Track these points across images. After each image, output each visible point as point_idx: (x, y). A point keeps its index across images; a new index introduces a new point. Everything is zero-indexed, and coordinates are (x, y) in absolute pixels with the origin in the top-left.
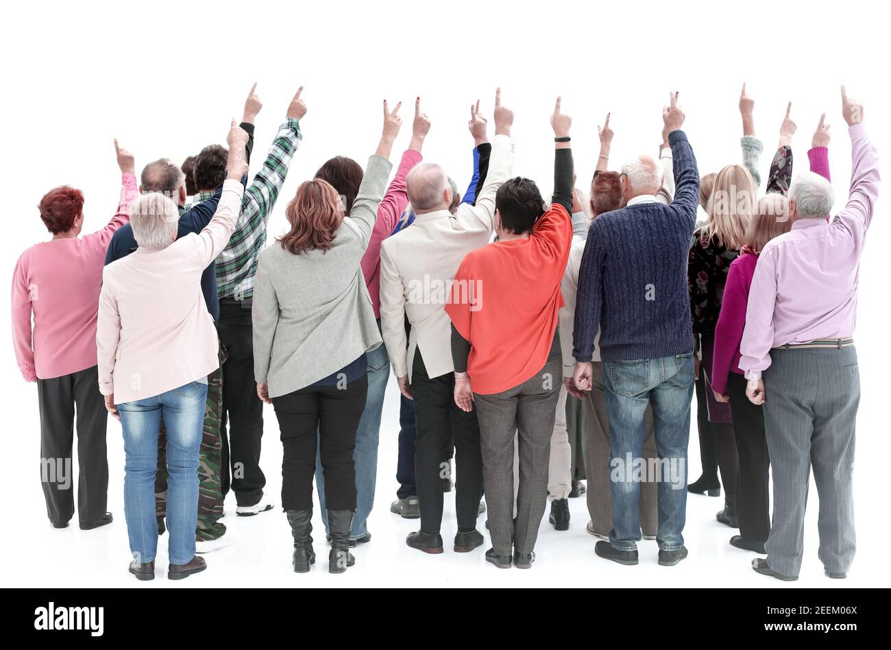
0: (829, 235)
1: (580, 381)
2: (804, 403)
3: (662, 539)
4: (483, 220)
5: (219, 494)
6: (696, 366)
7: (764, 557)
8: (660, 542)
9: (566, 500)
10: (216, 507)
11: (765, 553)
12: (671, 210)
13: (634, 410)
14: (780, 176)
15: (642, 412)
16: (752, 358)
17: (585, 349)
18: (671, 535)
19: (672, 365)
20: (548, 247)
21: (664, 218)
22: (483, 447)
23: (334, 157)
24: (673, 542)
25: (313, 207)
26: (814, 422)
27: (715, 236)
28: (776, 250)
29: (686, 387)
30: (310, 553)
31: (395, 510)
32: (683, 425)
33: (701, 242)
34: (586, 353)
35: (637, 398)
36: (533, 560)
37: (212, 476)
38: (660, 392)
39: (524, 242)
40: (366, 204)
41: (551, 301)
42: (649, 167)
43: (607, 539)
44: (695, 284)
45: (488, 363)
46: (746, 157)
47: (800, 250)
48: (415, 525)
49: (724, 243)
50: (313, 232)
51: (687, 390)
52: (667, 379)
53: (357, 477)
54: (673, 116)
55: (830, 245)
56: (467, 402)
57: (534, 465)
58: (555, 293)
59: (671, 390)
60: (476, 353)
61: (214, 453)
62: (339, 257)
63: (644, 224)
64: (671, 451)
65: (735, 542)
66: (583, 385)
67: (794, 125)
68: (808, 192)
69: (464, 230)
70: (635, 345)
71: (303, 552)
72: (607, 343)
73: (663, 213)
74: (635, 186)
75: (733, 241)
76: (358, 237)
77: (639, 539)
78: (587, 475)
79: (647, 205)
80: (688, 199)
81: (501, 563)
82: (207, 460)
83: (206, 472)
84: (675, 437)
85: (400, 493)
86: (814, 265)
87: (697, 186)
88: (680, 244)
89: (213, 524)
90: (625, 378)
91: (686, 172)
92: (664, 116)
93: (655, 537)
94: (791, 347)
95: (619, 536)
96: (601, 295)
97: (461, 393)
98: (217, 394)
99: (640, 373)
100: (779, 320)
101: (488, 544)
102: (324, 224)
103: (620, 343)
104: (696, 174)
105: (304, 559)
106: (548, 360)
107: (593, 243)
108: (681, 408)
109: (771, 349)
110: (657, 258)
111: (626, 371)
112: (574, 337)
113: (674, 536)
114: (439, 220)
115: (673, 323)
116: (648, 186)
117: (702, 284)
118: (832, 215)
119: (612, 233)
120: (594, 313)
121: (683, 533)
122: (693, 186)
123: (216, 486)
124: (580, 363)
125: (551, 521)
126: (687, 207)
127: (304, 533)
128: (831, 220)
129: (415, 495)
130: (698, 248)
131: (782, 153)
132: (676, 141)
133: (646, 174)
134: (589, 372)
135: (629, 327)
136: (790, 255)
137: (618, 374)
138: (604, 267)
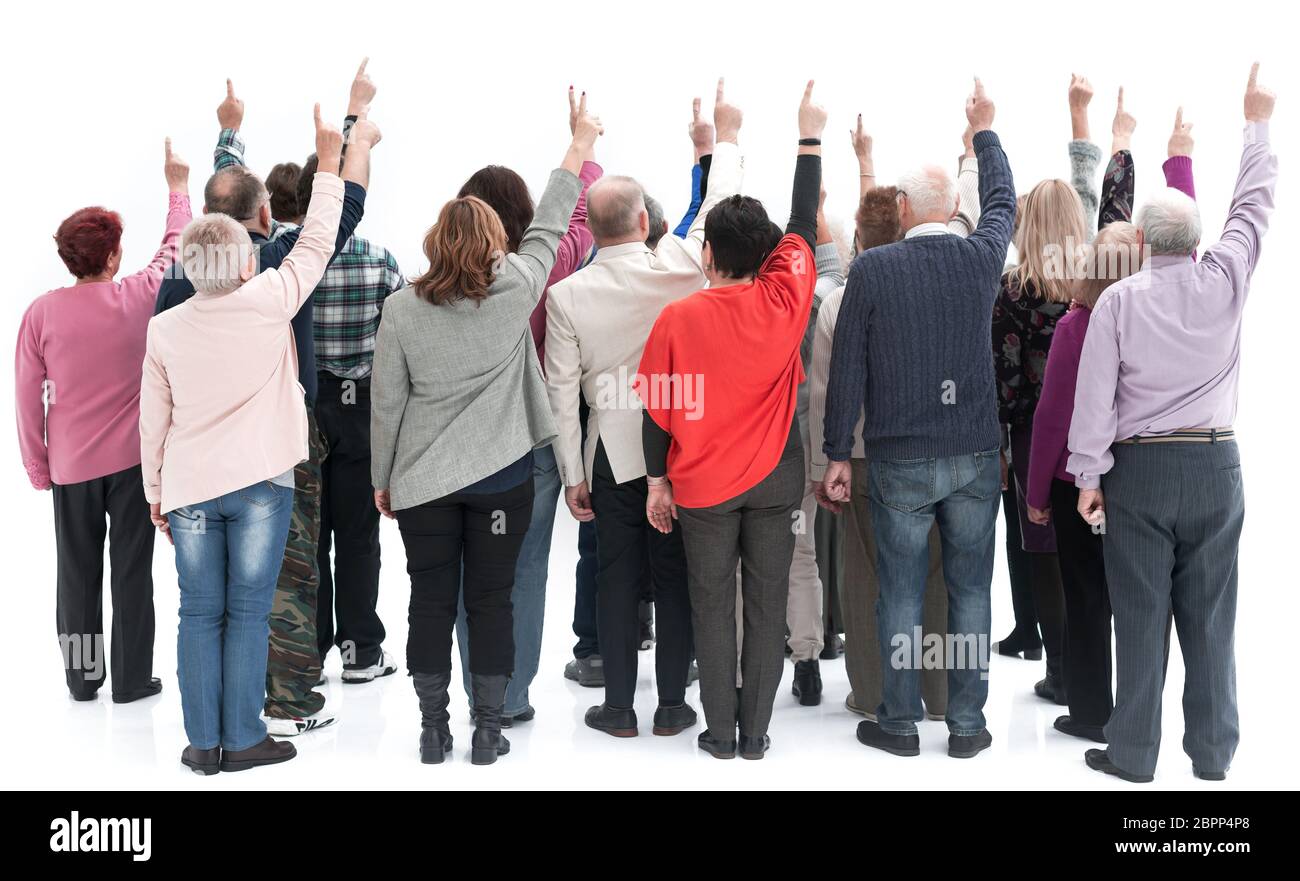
0: (1196, 278)
1: (833, 488)
2: (1160, 523)
3: (955, 719)
4: (694, 258)
5: (315, 650)
6: (1003, 471)
7: (1103, 747)
8: (951, 723)
9: (816, 662)
10: (310, 668)
11: (1105, 742)
12: (969, 245)
13: (915, 531)
14: (1117, 196)
15: (925, 534)
16: (1087, 456)
17: (842, 443)
18: (966, 712)
19: (968, 468)
20: (780, 295)
21: (958, 256)
22: (691, 584)
23: (485, 166)
24: (970, 724)
25: (460, 238)
26: (1176, 551)
27: (1030, 283)
28: (1116, 298)
29: (986, 500)
30: (445, 736)
31: (571, 674)
32: (983, 553)
33: (1010, 292)
34: (841, 448)
35: (917, 514)
36: (768, 748)
37: (304, 624)
38: (951, 505)
39: (746, 288)
40: (542, 237)
41: (786, 374)
42: (938, 182)
43: (874, 718)
44: (1002, 353)
45: (698, 462)
46: (1077, 169)
47: (1153, 298)
48: (597, 697)
49: (1042, 292)
50: (460, 276)
51: (990, 503)
52: (961, 486)
53: (516, 628)
54: (980, 109)
55: (1197, 292)
56: (666, 518)
57: (764, 609)
58: (792, 361)
59: (966, 504)
60: (680, 449)
61: (309, 591)
62: (499, 310)
63: (929, 265)
64: (966, 590)
65: (1061, 725)
66: (837, 494)
67: (1132, 119)
68: (1160, 218)
69: (667, 269)
70: (913, 437)
71: (435, 734)
72: (873, 435)
73: (958, 249)
74: (916, 209)
75: (1055, 289)
76: (528, 282)
77: (920, 719)
78: (844, 626)
79: (934, 238)
80: (995, 229)
81: (721, 753)
82: (298, 602)
83: (295, 618)
84: (972, 570)
85: (577, 650)
86: (1174, 320)
87: (1011, 212)
88: (980, 294)
89: (306, 694)
90: (901, 485)
91: (996, 191)
92: (967, 110)
93: (943, 717)
94: (1141, 441)
95: (891, 713)
96: (865, 366)
97: (656, 507)
98: (312, 506)
99: (921, 478)
100: (1123, 401)
101: (702, 725)
102: (477, 263)
103: (893, 435)
104: (1012, 193)
105: (435, 745)
106: (782, 458)
107: (855, 292)
108: (981, 529)
109: (1113, 443)
110: (947, 314)
111: (901, 474)
112: (825, 425)
113: (971, 715)
114: (632, 255)
115: (970, 407)
116: (937, 210)
117: (1012, 352)
118: (1200, 251)
119: (882, 277)
120: (854, 392)
121: (984, 710)
122: (1004, 211)
123: (310, 639)
124: (834, 463)
125: (795, 692)
126: (992, 240)
127: (437, 706)
128: (1199, 258)
129: (598, 653)
130: (1004, 300)
131: (1117, 161)
132: (985, 146)
133: (933, 193)
134: (847, 476)
135: (907, 412)
136: (1137, 305)
137: (890, 479)
138: (870, 326)
